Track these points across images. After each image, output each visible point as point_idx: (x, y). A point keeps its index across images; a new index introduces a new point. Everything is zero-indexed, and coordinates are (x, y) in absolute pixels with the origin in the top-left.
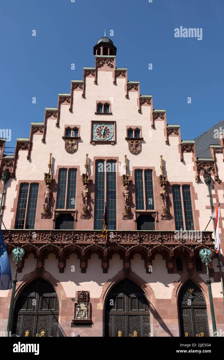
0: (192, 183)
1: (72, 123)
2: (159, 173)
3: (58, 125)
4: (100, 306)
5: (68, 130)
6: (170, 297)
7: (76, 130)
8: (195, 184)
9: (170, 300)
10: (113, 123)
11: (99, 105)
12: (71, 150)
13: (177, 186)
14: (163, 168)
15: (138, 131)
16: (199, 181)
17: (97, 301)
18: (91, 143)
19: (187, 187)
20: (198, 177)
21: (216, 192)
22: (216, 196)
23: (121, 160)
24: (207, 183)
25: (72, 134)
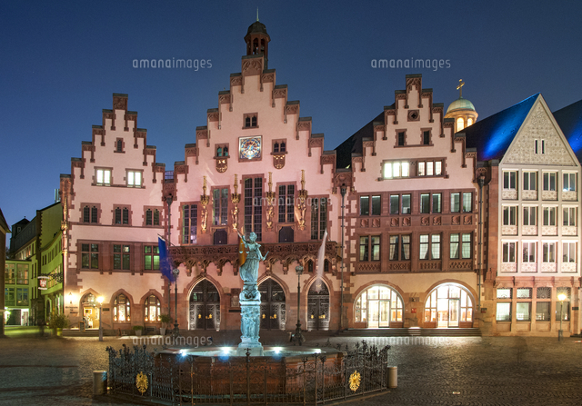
0: (328, 195)
1: (222, 141)
2: (299, 188)
3: (208, 145)
5: (218, 147)
7: (226, 147)
8: (331, 197)
10: (260, 137)
11: (247, 118)
12: (220, 167)
14: (302, 181)
15: (283, 144)
16: (334, 191)
18: (238, 161)
20: (335, 188)
21: (350, 203)
22: (349, 207)
23: (267, 177)
24: (343, 194)
25: (222, 152)
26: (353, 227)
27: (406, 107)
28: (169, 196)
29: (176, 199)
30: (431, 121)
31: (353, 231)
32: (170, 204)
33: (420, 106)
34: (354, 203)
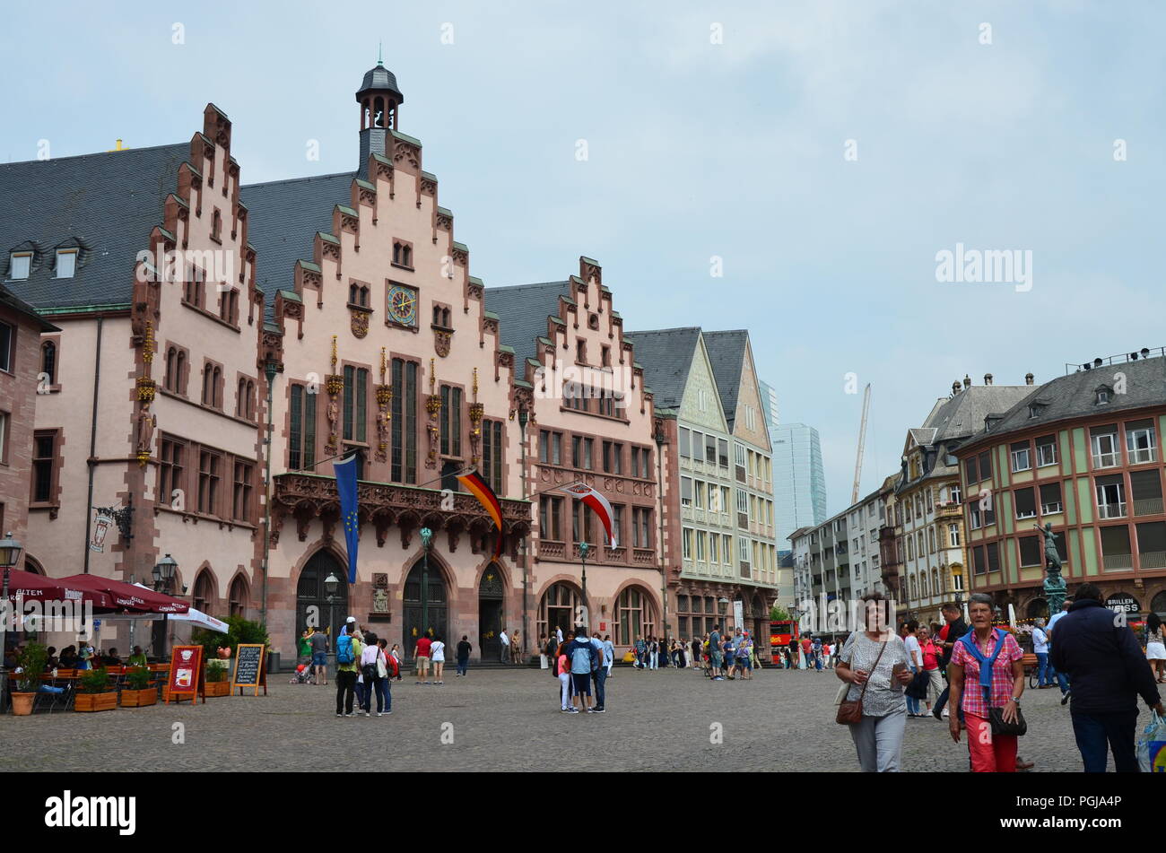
0: (504, 420)
1: (361, 278)
2: (469, 399)
3: (339, 276)
4: (400, 595)
5: (354, 288)
6: (472, 586)
7: (365, 291)
8: (508, 423)
9: (472, 589)
10: (416, 289)
11: (397, 246)
12: (360, 331)
13: (487, 422)
14: (475, 389)
15: (446, 312)
16: (512, 414)
17: (396, 587)
18: (386, 323)
19: (499, 424)
20: (513, 412)
21: (529, 439)
22: (528, 445)
23: (425, 365)
24: (522, 424)
25: (359, 299)
26: (534, 480)
27: (586, 306)
28: (270, 362)
29: (281, 370)
30: (611, 336)
31: (534, 486)
32: (271, 377)
33: (600, 310)
34: (534, 440)
